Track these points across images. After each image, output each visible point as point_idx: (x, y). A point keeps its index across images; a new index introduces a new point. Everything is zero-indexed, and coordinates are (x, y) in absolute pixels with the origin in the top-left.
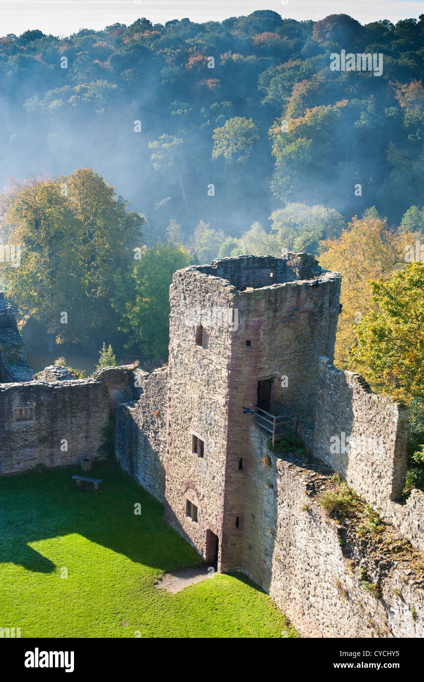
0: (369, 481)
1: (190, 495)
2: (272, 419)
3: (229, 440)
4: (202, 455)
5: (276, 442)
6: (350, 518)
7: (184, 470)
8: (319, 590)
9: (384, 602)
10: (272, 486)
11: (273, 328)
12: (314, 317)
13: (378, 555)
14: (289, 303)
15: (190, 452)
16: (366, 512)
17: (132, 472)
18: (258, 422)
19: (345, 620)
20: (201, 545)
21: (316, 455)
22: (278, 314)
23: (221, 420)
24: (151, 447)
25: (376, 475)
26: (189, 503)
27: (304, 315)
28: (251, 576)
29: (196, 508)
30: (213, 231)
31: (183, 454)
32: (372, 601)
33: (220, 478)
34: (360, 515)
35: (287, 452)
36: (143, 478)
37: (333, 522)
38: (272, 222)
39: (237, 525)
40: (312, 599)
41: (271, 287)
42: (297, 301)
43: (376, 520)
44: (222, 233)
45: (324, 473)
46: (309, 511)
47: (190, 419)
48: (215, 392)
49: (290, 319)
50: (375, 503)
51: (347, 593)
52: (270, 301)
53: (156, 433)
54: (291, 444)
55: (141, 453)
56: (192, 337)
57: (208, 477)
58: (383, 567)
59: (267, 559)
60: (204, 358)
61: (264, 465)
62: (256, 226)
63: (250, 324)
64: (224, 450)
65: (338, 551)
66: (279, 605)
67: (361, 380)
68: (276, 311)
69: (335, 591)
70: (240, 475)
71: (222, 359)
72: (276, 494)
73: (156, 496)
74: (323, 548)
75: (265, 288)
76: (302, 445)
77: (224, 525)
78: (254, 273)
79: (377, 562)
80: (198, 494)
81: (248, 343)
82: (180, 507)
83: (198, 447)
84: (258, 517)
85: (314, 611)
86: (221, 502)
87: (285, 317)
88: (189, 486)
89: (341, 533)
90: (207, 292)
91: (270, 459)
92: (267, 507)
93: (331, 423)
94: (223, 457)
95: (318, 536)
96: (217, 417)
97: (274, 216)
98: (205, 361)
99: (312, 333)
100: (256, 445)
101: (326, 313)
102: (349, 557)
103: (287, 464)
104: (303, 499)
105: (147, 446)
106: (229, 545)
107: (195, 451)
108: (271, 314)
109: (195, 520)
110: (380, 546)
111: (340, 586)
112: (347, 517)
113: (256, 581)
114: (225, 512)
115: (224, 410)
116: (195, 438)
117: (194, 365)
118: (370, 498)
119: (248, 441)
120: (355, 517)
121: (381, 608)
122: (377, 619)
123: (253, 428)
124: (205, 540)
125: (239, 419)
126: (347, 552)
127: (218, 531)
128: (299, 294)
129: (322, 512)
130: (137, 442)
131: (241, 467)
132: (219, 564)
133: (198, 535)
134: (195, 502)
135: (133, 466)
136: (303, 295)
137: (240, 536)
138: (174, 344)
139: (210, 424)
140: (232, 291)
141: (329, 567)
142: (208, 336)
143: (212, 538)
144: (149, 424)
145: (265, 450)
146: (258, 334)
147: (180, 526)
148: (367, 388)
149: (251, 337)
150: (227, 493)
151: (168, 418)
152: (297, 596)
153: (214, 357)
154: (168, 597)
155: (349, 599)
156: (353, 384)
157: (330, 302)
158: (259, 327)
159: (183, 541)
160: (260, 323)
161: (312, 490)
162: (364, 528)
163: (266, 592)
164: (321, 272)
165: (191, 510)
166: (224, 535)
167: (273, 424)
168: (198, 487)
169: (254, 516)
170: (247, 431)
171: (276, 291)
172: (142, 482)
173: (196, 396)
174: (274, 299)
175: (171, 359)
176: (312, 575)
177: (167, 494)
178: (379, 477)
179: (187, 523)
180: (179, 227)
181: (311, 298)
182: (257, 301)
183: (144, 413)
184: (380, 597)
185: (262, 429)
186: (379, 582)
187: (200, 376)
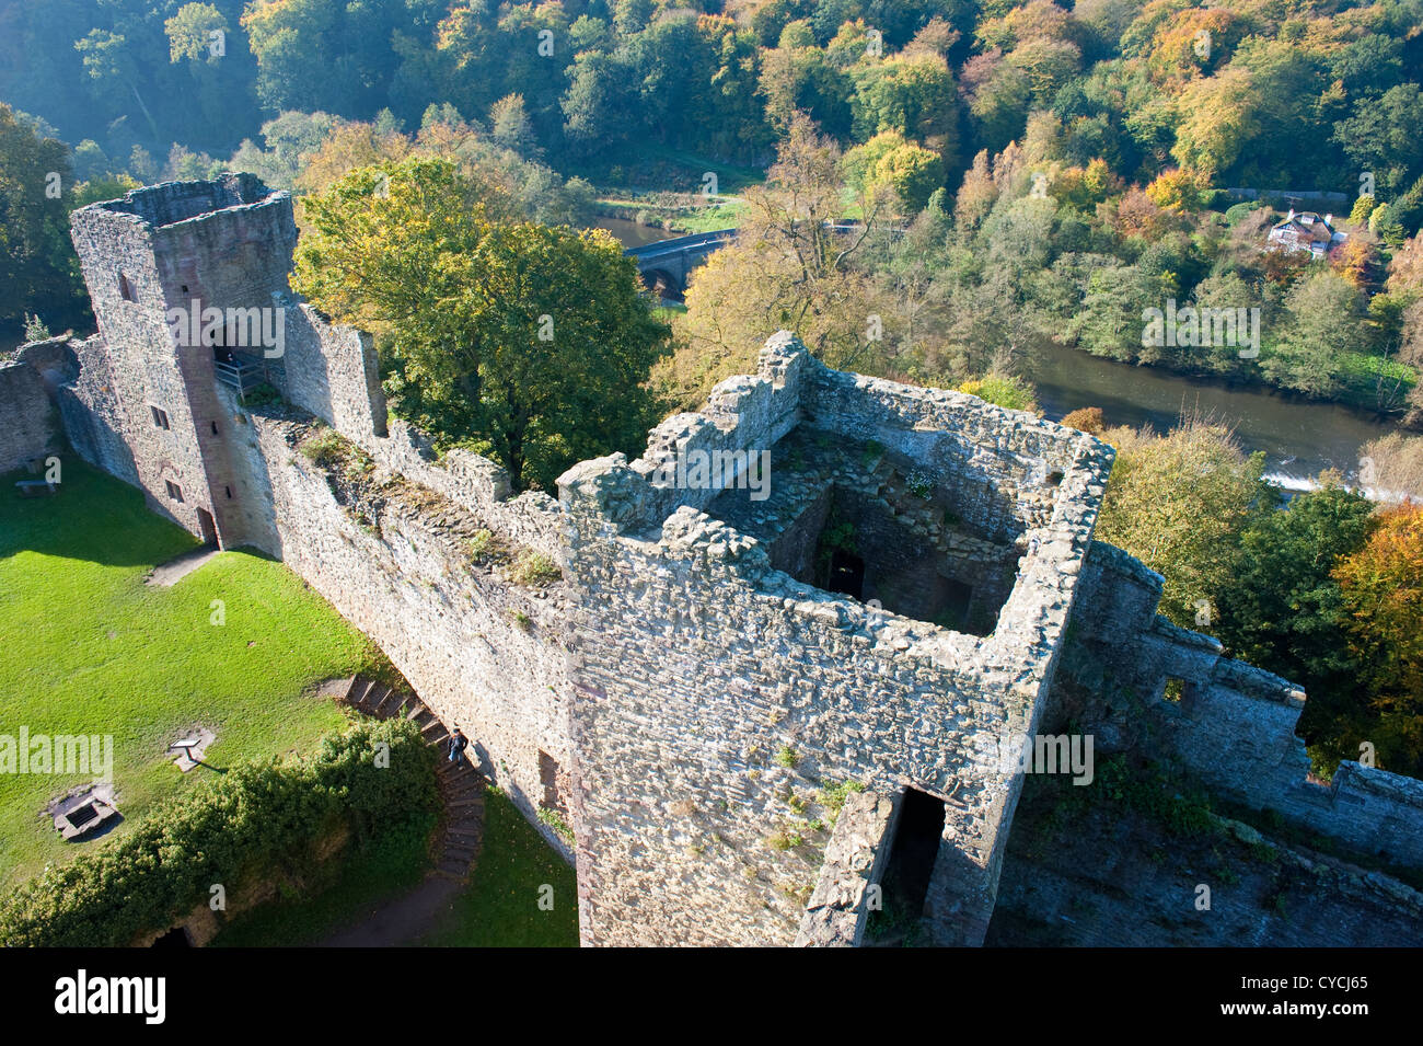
0: (351, 419)
1: (167, 474)
2: (235, 372)
3: (192, 404)
4: (167, 427)
5: (246, 397)
6: (337, 463)
7: (152, 447)
8: (326, 544)
9: (385, 542)
10: (254, 446)
11: (212, 267)
12: (264, 247)
13: (371, 495)
14: (225, 235)
15: (153, 426)
16: (353, 453)
17: (98, 462)
18: (221, 377)
19: (356, 569)
20: (194, 527)
21: (294, 403)
22: (215, 249)
23: (177, 384)
24: (110, 429)
25: (355, 412)
26: (169, 484)
27: (249, 247)
28: (259, 546)
29: (178, 487)
30: (193, 155)
31: (147, 431)
32: (376, 543)
33: (195, 449)
34: (348, 458)
35: (262, 404)
36: (113, 467)
37: (320, 471)
38: (264, 137)
39: (230, 496)
40: (322, 555)
41: (198, 219)
42: (237, 232)
43: (364, 459)
44: (206, 156)
45: (305, 421)
46: (293, 463)
47: (143, 388)
48: (161, 352)
49: (231, 253)
50: (361, 442)
51: (351, 541)
52: (199, 235)
53: (112, 411)
54: (265, 395)
55: (102, 438)
56: (116, 292)
57: (182, 451)
58: (378, 507)
59: (270, 524)
60: (137, 314)
61: (238, 424)
62: (246, 144)
63: (181, 265)
64: (189, 416)
65: (332, 500)
66: (294, 569)
67: (318, 312)
68: (210, 246)
69: (340, 541)
70: (216, 440)
71: (158, 312)
72: (261, 454)
73: (133, 483)
74: (319, 501)
75: (189, 220)
76: (277, 394)
77: (213, 499)
78: (186, 203)
79: (370, 503)
80: (176, 471)
81: (185, 289)
82: (161, 490)
83: (161, 418)
84: (249, 482)
85: (328, 566)
86: (202, 475)
87: (225, 252)
88: (164, 464)
89: (331, 480)
90: (118, 234)
91: (243, 416)
92: (256, 469)
93: (301, 364)
94: (191, 425)
95: (310, 488)
96: (171, 381)
97: (266, 129)
98: (140, 318)
99: (265, 265)
100: (226, 404)
101: (278, 240)
102: (344, 504)
103: (262, 420)
104: (286, 453)
105: (107, 429)
106: (225, 520)
107: (158, 424)
108: (206, 251)
109: (181, 500)
110: (372, 485)
111: (343, 537)
112: (334, 462)
113: (266, 550)
114: (210, 484)
115: (177, 370)
116: (154, 409)
117: (128, 325)
118: (355, 437)
119: (215, 401)
120: (343, 461)
121: (385, 548)
122: (384, 560)
123: (217, 385)
124: (197, 520)
125: (197, 378)
126: (341, 499)
127: (208, 506)
128: (236, 222)
129: (307, 462)
130: (92, 427)
131: (215, 432)
132: (220, 542)
133: (188, 516)
134: (176, 481)
135: (97, 455)
136: (242, 223)
137: (235, 506)
138: (97, 303)
139: (167, 390)
140: (146, 229)
141: (329, 519)
142: (134, 288)
143: (204, 516)
144: (99, 404)
145: (237, 408)
146: (194, 276)
147: (167, 511)
148: (327, 319)
149: (187, 282)
150: (207, 464)
151: (118, 391)
152: (308, 556)
153: (148, 312)
154: (163, 593)
155: (354, 546)
156: (312, 318)
157: (281, 228)
158: (193, 268)
159: (175, 527)
160: (193, 263)
161: (293, 440)
162: (353, 470)
163: (279, 560)
164: (267, 192)
165: (173, 490)
166: (216, 509)
167: (238, 376)
168: (173, 464)
169: (245, 483)
170: (212, 391)
171: (205, 222)
172: (113, 472)
173: (141, 360)
174: (204, 232)
175: (100, 322)
176: (316, 530)
177: (142, 479)
178: (359, 414)
179: (173, 505)
180: (147, 153)
181: (254, 226)
182: (182, 238)
183: (91, 391)
184: (380, 538)
185: (227, 385)
186: (378, 524)
187: (139, 338)
